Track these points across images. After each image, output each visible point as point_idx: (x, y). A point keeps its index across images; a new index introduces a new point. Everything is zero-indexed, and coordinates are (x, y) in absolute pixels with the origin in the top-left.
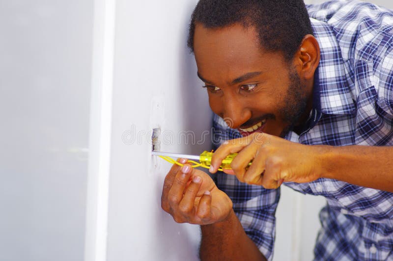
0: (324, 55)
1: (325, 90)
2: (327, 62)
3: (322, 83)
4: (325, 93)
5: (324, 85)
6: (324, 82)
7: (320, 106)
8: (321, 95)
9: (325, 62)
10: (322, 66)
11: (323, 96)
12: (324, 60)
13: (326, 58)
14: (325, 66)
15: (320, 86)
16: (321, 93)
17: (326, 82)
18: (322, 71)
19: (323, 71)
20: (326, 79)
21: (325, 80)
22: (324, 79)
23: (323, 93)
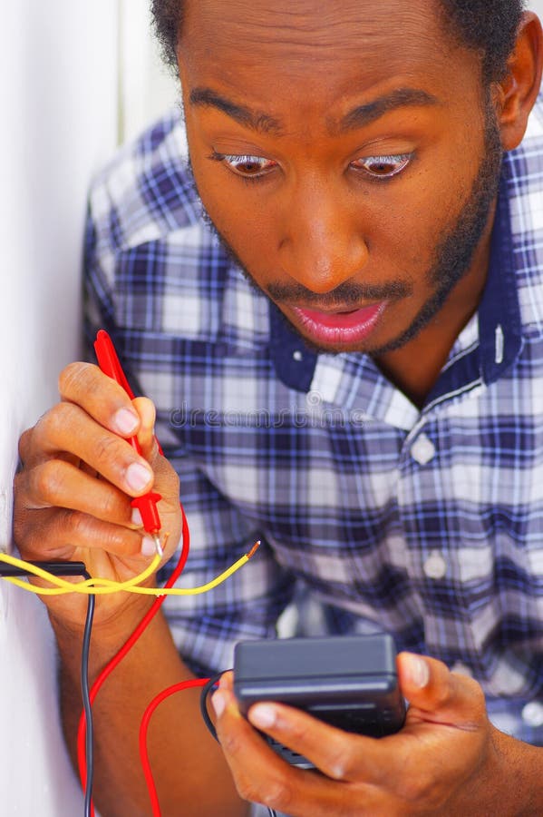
0: (525, 160)
1: (529, 265)
2: (534, 181)
3: (519, 245)
4: (531, 274)
5: (527, 252)
6: (526, 243)
7: (517, 316)
8: (521, 282)
9: (527, 182)
10: (521, 195)
11: (526, 286)
12: (526, 174)
13: (530, 168)
14: (528, 193)
15: (515, 255)
16: (518, 277)
17: (533, 242)
18: (520, 212)
19: (523, 208)
20: (532, 232)
21: (529, 238)
22: (526, 233)
23: (524, 276)
